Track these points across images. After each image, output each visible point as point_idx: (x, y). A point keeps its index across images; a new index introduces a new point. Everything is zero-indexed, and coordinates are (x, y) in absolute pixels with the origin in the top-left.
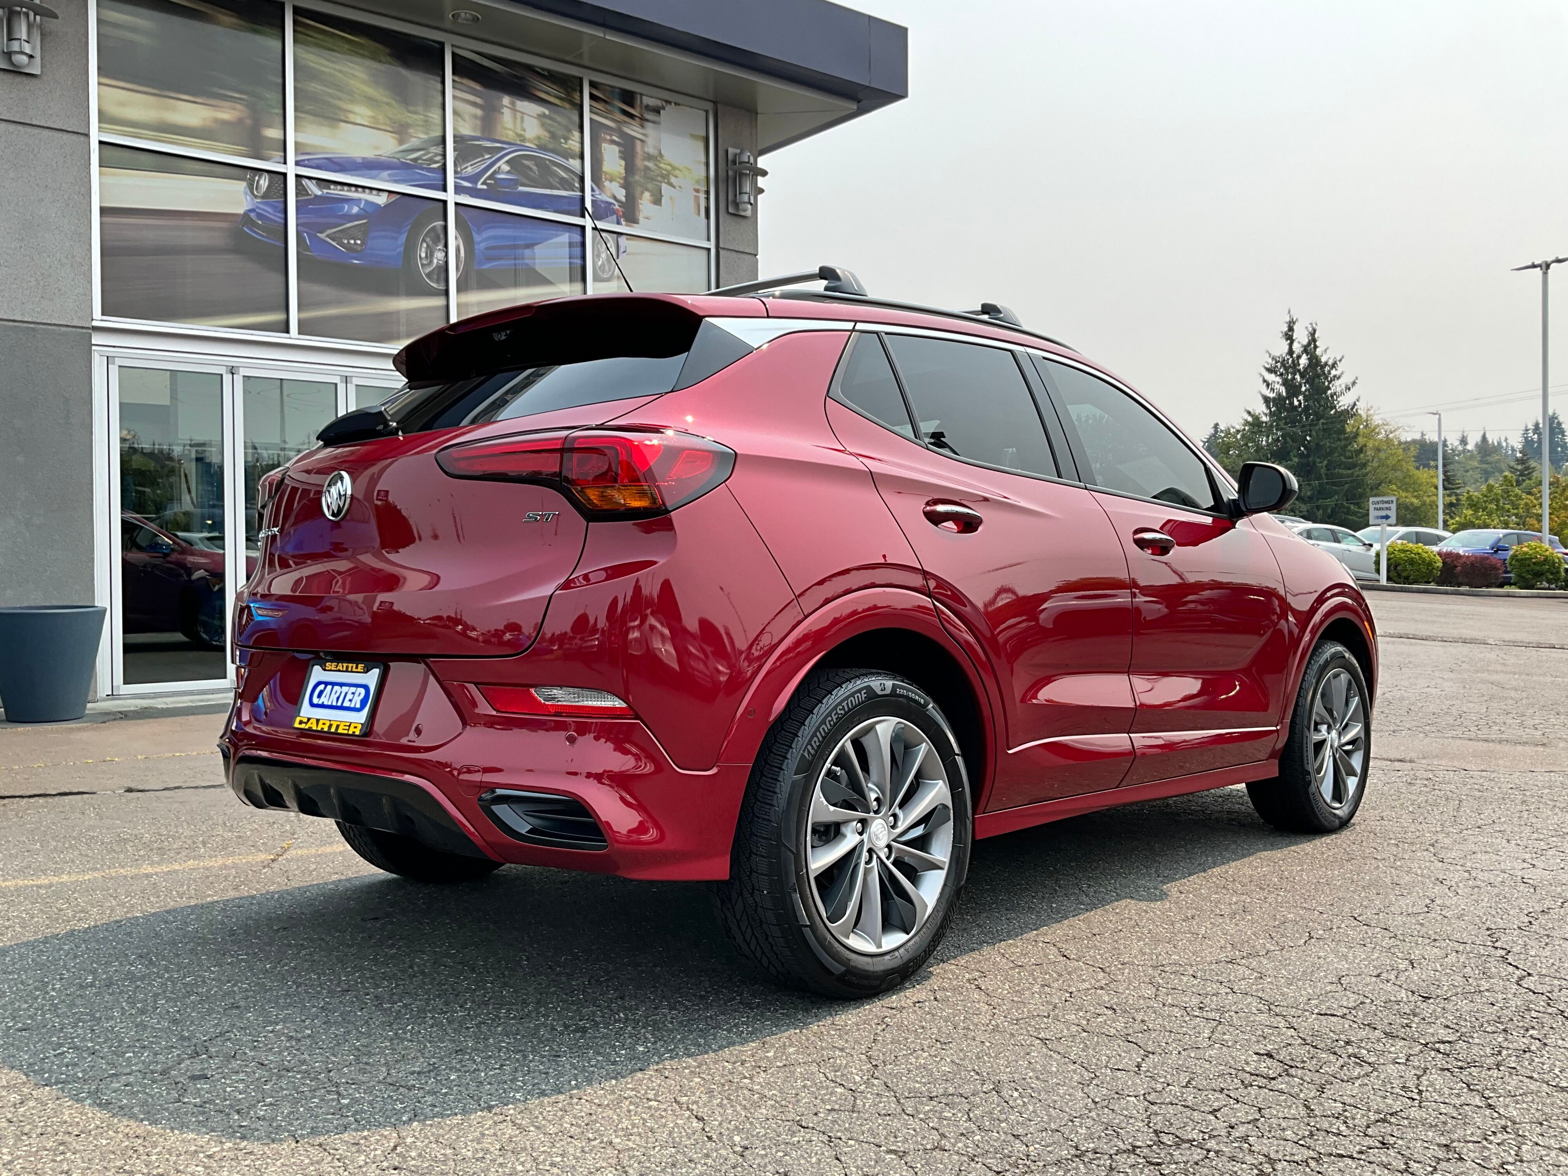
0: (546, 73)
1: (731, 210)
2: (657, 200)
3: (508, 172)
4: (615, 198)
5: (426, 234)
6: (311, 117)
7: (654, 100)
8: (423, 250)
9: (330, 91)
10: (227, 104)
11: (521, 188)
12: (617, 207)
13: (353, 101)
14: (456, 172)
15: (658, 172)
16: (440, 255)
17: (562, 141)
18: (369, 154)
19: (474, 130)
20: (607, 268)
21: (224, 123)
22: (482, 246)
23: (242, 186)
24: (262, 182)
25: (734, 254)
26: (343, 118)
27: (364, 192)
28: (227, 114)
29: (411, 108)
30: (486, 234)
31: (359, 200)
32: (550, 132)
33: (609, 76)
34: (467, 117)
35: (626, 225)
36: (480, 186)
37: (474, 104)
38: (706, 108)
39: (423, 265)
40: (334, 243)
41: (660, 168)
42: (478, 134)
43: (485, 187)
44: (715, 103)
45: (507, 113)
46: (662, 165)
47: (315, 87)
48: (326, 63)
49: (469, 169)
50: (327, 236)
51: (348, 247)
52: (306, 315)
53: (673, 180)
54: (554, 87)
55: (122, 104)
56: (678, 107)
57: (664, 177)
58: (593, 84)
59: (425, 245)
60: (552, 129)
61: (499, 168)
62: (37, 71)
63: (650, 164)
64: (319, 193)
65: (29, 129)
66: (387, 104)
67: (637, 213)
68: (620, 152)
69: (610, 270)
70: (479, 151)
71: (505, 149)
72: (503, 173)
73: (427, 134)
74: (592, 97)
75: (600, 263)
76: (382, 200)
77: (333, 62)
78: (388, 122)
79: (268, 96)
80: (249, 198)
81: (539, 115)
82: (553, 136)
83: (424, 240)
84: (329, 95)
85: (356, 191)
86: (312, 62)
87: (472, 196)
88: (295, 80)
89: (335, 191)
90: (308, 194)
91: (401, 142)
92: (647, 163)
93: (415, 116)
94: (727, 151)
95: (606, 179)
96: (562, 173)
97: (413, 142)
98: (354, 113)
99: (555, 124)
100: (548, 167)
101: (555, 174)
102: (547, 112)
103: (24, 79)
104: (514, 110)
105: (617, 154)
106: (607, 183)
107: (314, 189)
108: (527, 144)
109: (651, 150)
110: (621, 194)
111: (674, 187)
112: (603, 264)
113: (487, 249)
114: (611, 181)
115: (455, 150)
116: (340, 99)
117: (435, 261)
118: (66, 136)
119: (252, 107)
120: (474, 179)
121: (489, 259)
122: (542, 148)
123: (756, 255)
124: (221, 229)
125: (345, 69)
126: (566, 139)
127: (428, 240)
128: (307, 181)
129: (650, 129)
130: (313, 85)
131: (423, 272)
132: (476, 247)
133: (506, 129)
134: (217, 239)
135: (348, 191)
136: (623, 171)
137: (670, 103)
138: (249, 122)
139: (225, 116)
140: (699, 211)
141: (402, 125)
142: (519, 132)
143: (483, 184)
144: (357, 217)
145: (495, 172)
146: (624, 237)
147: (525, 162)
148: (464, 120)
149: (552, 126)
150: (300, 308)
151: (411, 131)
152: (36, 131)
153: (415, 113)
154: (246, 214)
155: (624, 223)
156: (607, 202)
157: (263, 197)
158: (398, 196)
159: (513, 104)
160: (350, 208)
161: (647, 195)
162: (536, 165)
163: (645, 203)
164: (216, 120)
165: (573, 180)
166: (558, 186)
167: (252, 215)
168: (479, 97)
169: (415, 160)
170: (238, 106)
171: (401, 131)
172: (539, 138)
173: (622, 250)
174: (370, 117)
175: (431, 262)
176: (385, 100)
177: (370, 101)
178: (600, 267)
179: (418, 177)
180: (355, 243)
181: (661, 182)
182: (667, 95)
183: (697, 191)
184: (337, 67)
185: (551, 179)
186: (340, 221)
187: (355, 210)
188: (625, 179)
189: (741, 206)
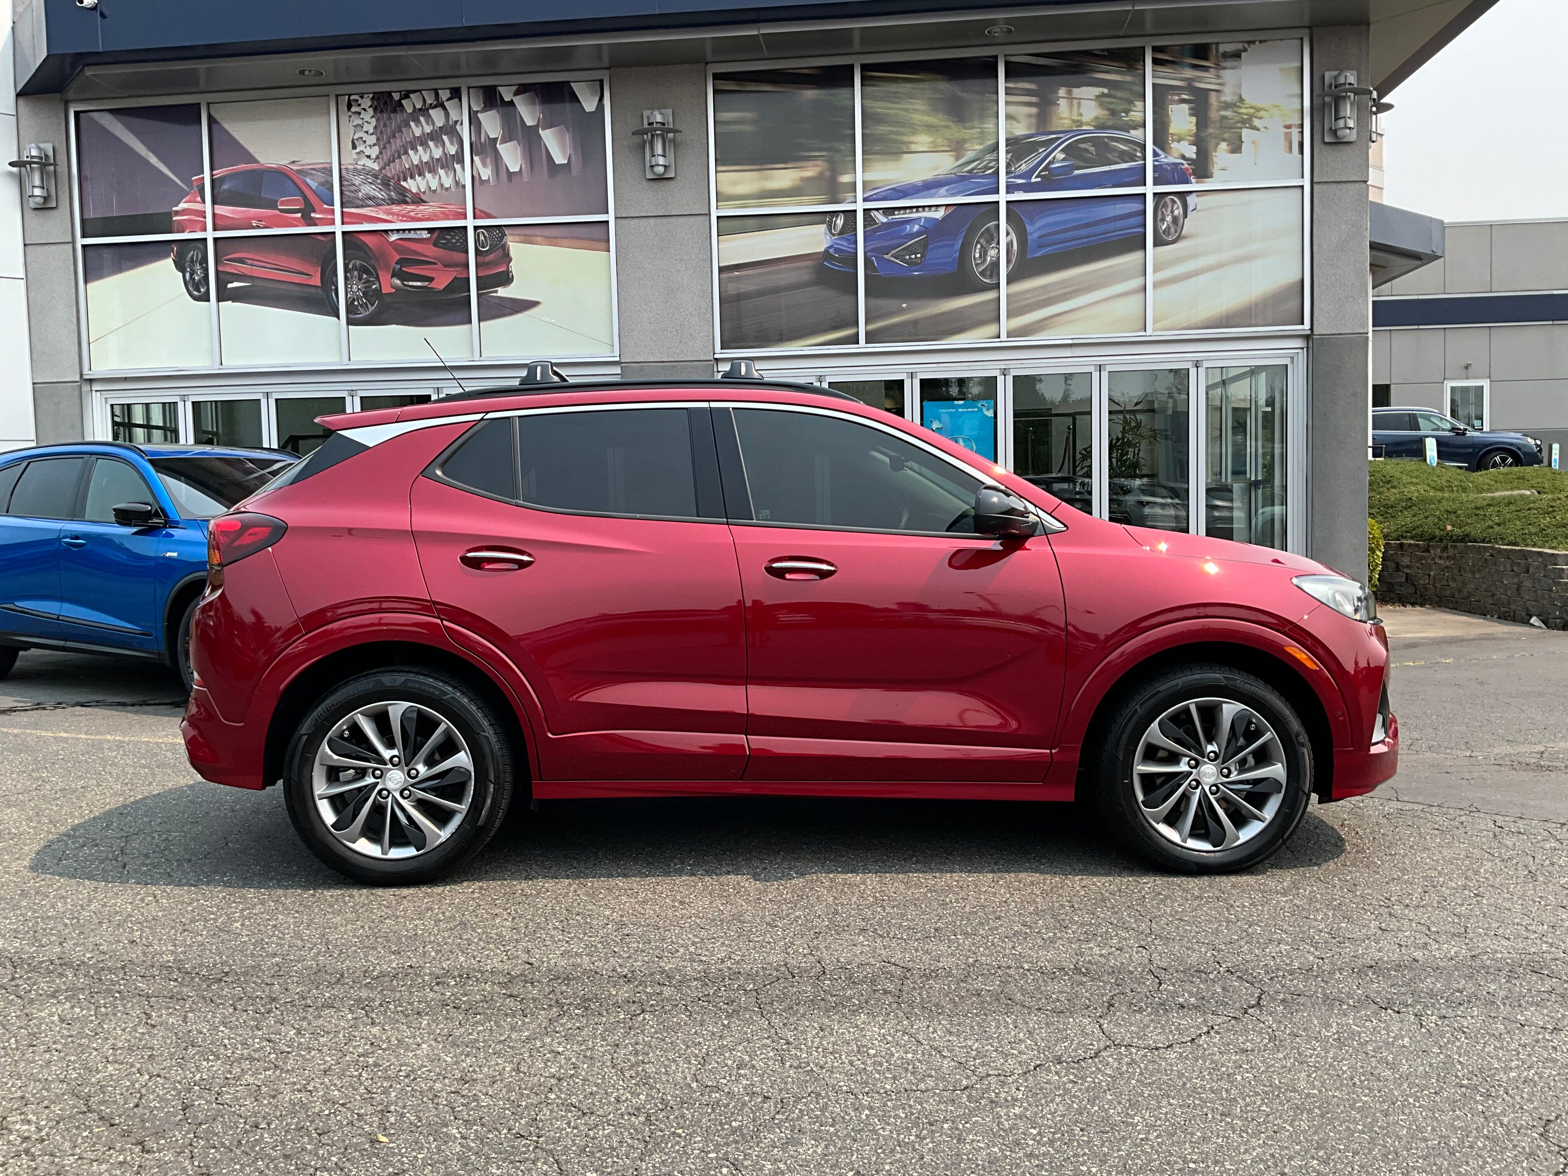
0: (1106, 53)
1: (1326, 140)
2: (1236, 148)
3: (1063, 160)
4: (1183, 157)
5: (980, 237)
6: (878, 156)
7: (1233, 44)
8: (978, 251)
9: (894, 129)
10: (810, 163)
11: (1076, 172)
12: (1186, 166)
13: (915, 133)
14: (1007, 173)
15: (1237, 118)
16: (992, 253)
17: (1123, 114)
18: (928, 176)
19: (1029, 128)
20: (1173, 230)
21: (809, 179)
22: (1035, 236)
23: (823, 227)
24: (838, 222)
25: (1335, 186)
26: (906, 150)
27: (924, 210)
28: (810, 171)
29: (968, 124)
30: (1039, 224)
31: (920, 218)
32: (1109, 109)
33: (1175, 36)
34: (1021, 118)
35: (1197, 182)
36: (1033, 180)
37: (1029, 104)
38: (1299, 36)
39: (977, 265)
40: (897, 261)
41: (1240, 113)
42: (1033, 132)
43: (1039, 179)
44: (1310, 28)
45: (1063, 103)
46: (1243, 110)
47: (881, 129)
48: (891, 105)
49: (1023, 167)
50: (892, 256)
51: (911, 263)
52: (871, 327)
53: (1256, 122)
54: (1114, 64)
55: (734, 183)
56: (1264, 44)
57: (1244, 122)
58: (1155, 49)
59: (979, 246)
60: (1112, 106)
61: (1054, 158)
62: (672, 175)
63: (1228, 113)
64: (885, 220)
65: (670, 219)
66: (945, 127)
67: (1210, 167)
68: (1190, 109)
69: (1176, 232)
70: (1033, 147)
71: (1060, 138)
72: (1058, 162)
73: (981, 144)
74: (1156, 62)
75: (1164, 227)
76: (939, 214)
77: (896, 103)
78: (946, 143)
79: (843, 148)
80: (828, 237)
81: (1097, 96)
82: (1113, 113)
83: (978, 242)
84: (892, 132)
85: (917, 211)
86: (880, 108)
87: (1026, 191)
88: (863, 127)
89: (898, 216)
90: (876, 223)
91: (957, 158)
92: (1223, 113)
93: (971, 131)
94: (1324, 76)
95: (1173, 141)
96: (1122, 147)
97: (970, 155)
98: (916, 143)
99: (1114, 100)
100: (1107, 144)
101: (1115, 150)
102: (1106, 91)
103: (665, 182)
104: (1070, 98)
105: (1187, 112)
106: (1174, 145)
107: (881, 218)
108: (1084, 128)
109: (1228, 97)
110: (1191, 152)
111: (1258, 130)
112: (1168, 227)
113: (1040, 237)
114: (1179, 141)
115: (1007, 152)
116: (903, 134)
117: (989, 259)
118: (693, 219)
119: (831, 161)
120: (1028, 174)
121: (1041, 246)
122: (1101, 127)
123: (1366, 182)
124: (806, 267)
125: (906, 106)
126: (1127, 112)
127: (982, 241)
128: (876, 212)
129: (1228, 75)
130: (880, 128)
131: (977, 271)
132: (1029, 237)
133: (1061, 119)
134: (803, 275)
135: (910, 213)
136: (1194, 128)
137: (1253, 42)
138: (828, 174)
139: (809, 173)
140: (1291, 147)
141: (958, 143)
142: (1076, 118)
143: (1036, 177)
144: (918, 234)
145: (1050, 163)
146: (1194, 195)
147: (1082, 146)
148: (1018, 122)
149: (1112, 103)
150: (867, 321)
151: (967, 145)
152: (673, 219)
153: (972, 128)
154: (826, 251)
155: (1193, 180)
156: (1174, 164)
157: (839, 234)
158: (954, 208)
159: (1069, 93)
160: (913, 227)
161: (1223, 145)
162: (1093, 146)
163: (1221, 155)
164: (802, 179)
165: (1135, 150)
166: (1117, 160)
167: (831, 251)
168: (1033, 96)
169: (970, 171)
170: (820, 163)
171: (957, 148)
172: (1097, 118)
173: (1190, 208)
174: (930, 143)
175: (985, 260)
176: (943, 123)
177: (930, 128)
178: (1164, 232)
179: (972, 185)
180: (916, 257)
181: (1241, 128)
182: (1248, 37)
183: (1288, 127)
184: (900, 106)
185: (1110, 156)
186: (902, 241)
187: (916, 228)
188: (1197, 135)
189: (1339, 133)
